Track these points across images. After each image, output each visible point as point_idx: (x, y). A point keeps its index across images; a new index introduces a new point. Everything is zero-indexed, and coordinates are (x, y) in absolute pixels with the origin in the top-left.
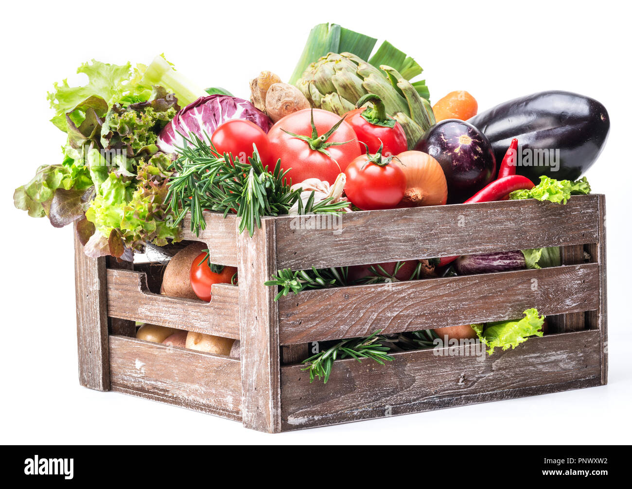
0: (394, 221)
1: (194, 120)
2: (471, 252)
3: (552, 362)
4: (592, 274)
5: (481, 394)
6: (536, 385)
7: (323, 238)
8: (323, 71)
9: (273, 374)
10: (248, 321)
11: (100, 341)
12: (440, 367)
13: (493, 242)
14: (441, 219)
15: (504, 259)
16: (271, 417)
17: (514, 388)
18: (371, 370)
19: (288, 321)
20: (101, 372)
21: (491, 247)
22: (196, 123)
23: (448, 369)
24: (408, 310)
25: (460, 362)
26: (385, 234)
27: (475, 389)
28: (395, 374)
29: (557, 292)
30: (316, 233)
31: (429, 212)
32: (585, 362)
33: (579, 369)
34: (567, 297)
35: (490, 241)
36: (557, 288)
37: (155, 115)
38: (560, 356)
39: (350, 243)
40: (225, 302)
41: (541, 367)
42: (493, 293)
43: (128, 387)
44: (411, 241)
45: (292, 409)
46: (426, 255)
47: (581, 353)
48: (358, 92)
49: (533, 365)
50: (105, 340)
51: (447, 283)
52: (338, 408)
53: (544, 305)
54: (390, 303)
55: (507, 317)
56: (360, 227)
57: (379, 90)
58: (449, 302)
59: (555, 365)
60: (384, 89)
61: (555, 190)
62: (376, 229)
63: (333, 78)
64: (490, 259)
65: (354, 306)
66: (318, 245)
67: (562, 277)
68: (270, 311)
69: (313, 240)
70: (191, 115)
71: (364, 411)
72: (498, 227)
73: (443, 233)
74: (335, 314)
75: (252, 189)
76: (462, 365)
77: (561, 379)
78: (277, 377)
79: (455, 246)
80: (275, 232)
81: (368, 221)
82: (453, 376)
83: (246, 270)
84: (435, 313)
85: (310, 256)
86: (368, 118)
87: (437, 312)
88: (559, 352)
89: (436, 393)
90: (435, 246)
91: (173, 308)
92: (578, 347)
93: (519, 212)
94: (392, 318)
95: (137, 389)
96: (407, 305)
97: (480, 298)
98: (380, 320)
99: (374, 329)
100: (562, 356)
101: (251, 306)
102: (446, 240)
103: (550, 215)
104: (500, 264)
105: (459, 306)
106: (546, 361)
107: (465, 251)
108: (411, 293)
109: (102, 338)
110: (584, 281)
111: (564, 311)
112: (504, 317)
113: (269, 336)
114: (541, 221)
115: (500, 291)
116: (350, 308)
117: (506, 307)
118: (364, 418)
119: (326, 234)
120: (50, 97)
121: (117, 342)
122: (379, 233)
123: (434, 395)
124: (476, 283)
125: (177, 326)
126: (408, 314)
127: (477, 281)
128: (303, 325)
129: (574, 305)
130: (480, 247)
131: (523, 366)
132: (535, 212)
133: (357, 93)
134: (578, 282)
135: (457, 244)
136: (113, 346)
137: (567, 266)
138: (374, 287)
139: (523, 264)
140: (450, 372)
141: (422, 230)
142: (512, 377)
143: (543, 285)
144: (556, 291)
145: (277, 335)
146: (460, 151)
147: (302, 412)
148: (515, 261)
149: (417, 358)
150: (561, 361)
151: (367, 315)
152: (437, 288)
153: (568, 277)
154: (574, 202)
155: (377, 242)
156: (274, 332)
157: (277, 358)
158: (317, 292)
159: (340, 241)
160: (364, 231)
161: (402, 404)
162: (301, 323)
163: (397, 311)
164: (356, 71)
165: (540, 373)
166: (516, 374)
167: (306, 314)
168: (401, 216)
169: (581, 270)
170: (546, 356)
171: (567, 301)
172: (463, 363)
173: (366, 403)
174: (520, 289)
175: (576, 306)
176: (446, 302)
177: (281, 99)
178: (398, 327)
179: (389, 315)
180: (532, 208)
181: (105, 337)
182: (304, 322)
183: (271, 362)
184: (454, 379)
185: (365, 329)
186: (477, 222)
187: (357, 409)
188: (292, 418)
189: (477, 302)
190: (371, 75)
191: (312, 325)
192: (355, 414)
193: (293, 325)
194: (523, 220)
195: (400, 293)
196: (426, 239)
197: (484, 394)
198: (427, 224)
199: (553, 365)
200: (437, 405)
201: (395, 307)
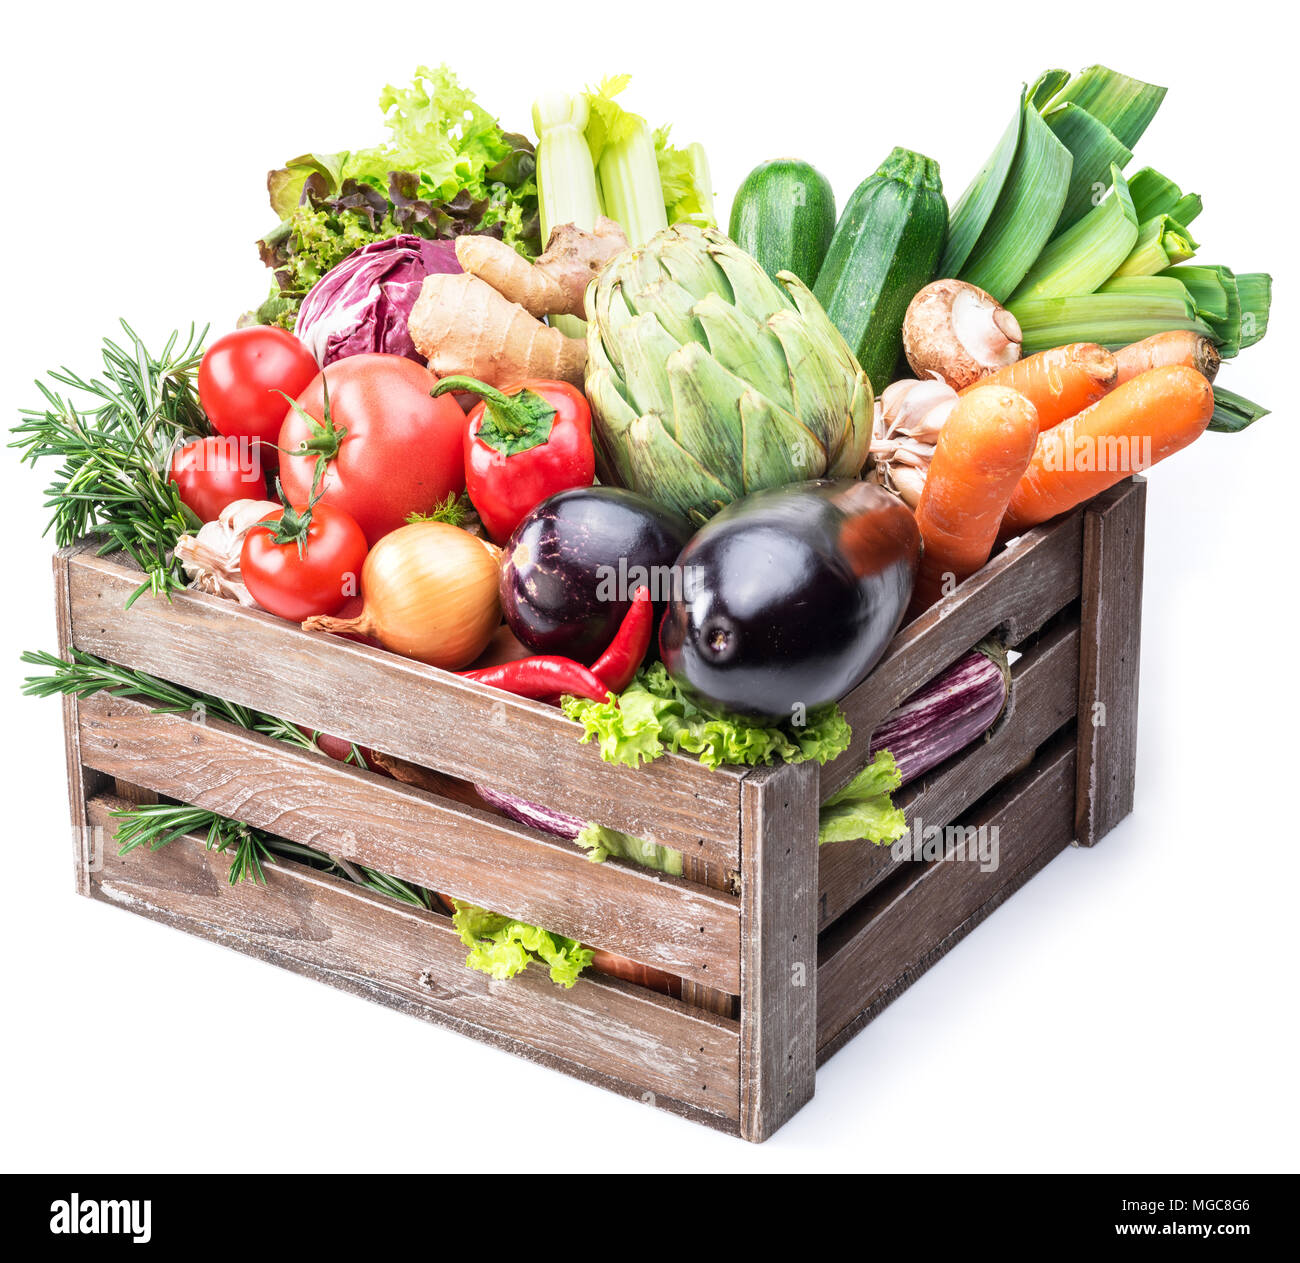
0: (284, 651)
3: (623, 1042)
4: (723, 924)
5: (466, 1022)
12: (377, 936)
13: (488, 770)
14: (379, 685)
17: (536, 1045)
19: (94, 733)
23: (397, 947)
24: (313, 812)
25: (421, 948)
27: (455, 1008)
28: (291, 905)
29: (637, 922)
30: (139, 612)
32: (702, 1079)
33: (687, 1084)
34: (661, 941)
36: (635, 913)
38: (641, 1040)
39: (199, 655)
41: (597, 1038)
42: (489, 861)
44: (317, 698)
45: (108, 872)
46: (346, 735)
49: (577, 1025)
52: (187, 909)
53: (603, 931)
54: (278, 785)
55: (520, 915)
56: (217, 635)
58: (395, 835)
62: (249, 651)
65: (211, 761)
69: (132, 621)
71: (234, 938)
72: (502, 746)
73: (384, 711)
74: (175, 759)
76: (425, 954)
80: (66, 582)
81: (235, 631)
82: (406, 963)
85: (132, 646)
88: (637, 1031)
90: (364, 727)
92: (684, 1043)
93: (548, 737)
94: (282, 812)
96: (313, 804)
97: (462, 858)
98: (259, 805)
99: (249, 814)
100: (648, 1042)
102: (388, 726)
105: (417, 851)
106: (609, 1034)
108: (320, 787)
110: (702, 930)
111: (652, 963)
112: (511, 913)
114: (600, 776)
115: (503, 863)
116: (203, 761)
117: (518, 897)
122: (255, 659)
124: (452, 827)
126: (314, 820)
127: (455, 825)
128: (119, 751)
129: (676, 962)
130: (461, 768)
131: (557, 1018)
134: (688, 925)
137: (666, 884)
138: (247, 746)
144: (633, 919)
145: (76, 747)
147: (125, 886)
149: (333, 899)
150: (643, 1049)
151: (234, 786)
152: (371, 801)
153: (662, 905)
154: (679, 771)
157: (79, 783)
160: (226, 646)
162: (114, 746)
163: (291, 805)
165: (595, 1049)
167: (126, 735)
168: (298, 649)
169: (694, 905)
170: (609, 1025)
171: (659, 948)
172: (427, 951)
174: (548, 879)
178: (294, 831)
179: (276, 804)
182: (122, 748)
184: (408, 969)
185: (231, 808)
187: (222, 929)
191: (135, 759)
192: (219, 934)
193: (104, 744)
194: (557, 756)
195: (294, 775)
196: (348, 706)
197: (472, 1025)
198: (348, 681)
199: (624, 1047)
200: (374, 996)
201: (288, 796)
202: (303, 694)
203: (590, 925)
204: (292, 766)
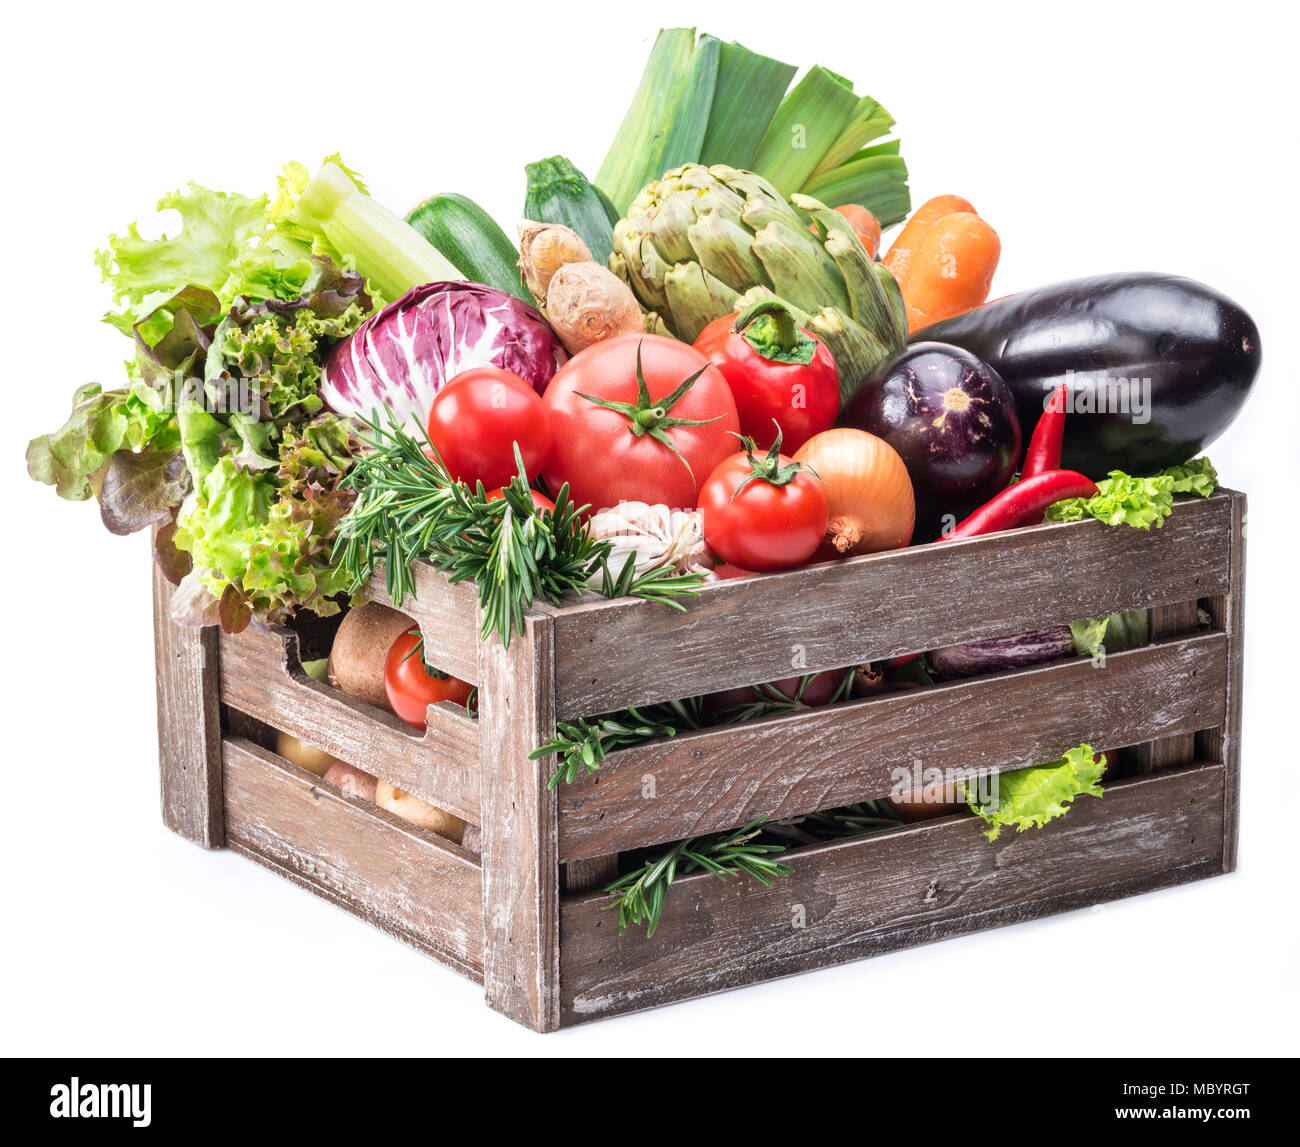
0: (801, 596)
1: (397, 348)
2: (958, 641)
3: (1121, 839)
4: (1212, 656)
5: (971, 914)
6: (1085, 887)
7: (652, 645)
8: (671, 214)
9: (546, 919)
10: (496, 805)
11: (204, 751)
12: (886, 873)
13: (1005, 616)
14: (899, 581)
15: (1029, 643)
16: (540, 1001)
17: (1040, 897)
18: (744, 891)
19: (577, 814)
20: (206, 812)
21: (1000, 626)
22: (400, 356)
23: (904, 874)
24: (824, 768)
25: (931, 858)
26: (781, 623)
27: (960, 908)
28: (793, 895)
29: (1137, 701)
31: (874, 571)
32: (1191, 832)
33: (1178, 848)
34: (1158, 708)
35: (999, 614)
36: (1136, 692)
37: (318, 327)
38: (1138, 826)
39: (707, 650)
40: (452, 746)
41: (1097, 850)
42: (1003, 716)
43: (261, 852)
44: (834, 632)
45: (582, 982)
46: (864, 656)
47: (1183, 814)
48: (742, 264)
49: (1082, 849)
50: (215, 748)
51: (908, 706)
52: (676, 971)
53: (1108, 729)
54: (788, 757)
55: (1030, 760)
56: (727, 616)
57: (787, 259)
58: (909, 743)
59: (1126, 845)
60: (797, 258)
61: (1139, 501)
62: (761, 617)
63: (691, 230)
64: (999, 646)
65: (714, 772)
66: (642, 659)
67: (1150, 669)
68: (541, 801)
69: (630, 651)
70: (390, 335)
71: (728, 973)
72: (1018, 584)
73: (902, 609)
74: (674, 791)
75: (509, 554)
76: (933, 864)
77: (1140, 871)
78: (553, 925)
79: (926, 632)
80: (552, 644)
81: (745, 602)
82: (913, 887)
83: (495, 707)
84: (880, 769)
85: (624, 684)
86: (758, 342)
87: (885, 767)
88: (1136, 819)
89: (877, 923)
90: (883, 637)
91: (350, 725)
92: (1177, 803)
93: (1062, 549)
94: (792, 786)
95: (279, 861)
96: (823, 759)
97: (976, 730)
98: (766, 794)
99: (753, 812)
100: (1143, 824)
101: (504, 779)
102: (907, 622)
103: (1128, 549)
104: (1020, 653)
105: (931, 749)
106: (1109, 839)
107: (946, 641)
108: (832, 735)
109: (208, 747)
110: (1194, 673)
111: (1149, 737)
112: (1023, 762)
113: (537, 847)
114: (1109, 562)
115: (1017, 712)
116: (705, 777)
117: (1029, 740)
118: (728, 986)
119: (657, 637)
120: (102, 260)
121: (238, 756)
122: (768, 622)
123: (873, 927)
124: (968, 701)
125: (358, 763)
126: (825, 776)
127: (970, 696)
128: (607, 820)
129: (1172, 722)
130: (978, 629)
131: (1060, 853)
132: (1096, 547)
133: (740, 265)
134: (1182, 676)
135: (931, 627)
136: (230, 763)
137: (1161, 646)
138: (755, 730)
139: (1069, 648)
140: (907, 881)
141: (858, 607)
142: (1037, 876)
143: (1108, 690)
144: (1135, 699)
145: (554, 844)
146: (946, 425)
147: (602, 987)
148: (1050, 644)
149: (839, 858)
150: (1139, 835)
151: (740, 787)
152: (885, 719)
153: (1161, 668)
154: (1179, 518)
155: (764, 641)
156: (548, 839)
157: (554, 889)
158: (636, 752)
159: (685, 647)
160: (736, 623)
161: (807, 951)
162: (602, 816)
163: (802, 773)
164: (739, 215)
165: (1097, 863)
166: (1046, 870)
167: (614, 797)
168: (814, 585)
169: (1190, 651)
170: (1110, 829)
171: (1158, 715)
172: (936, 859)
173: (732, 957)
174: (1059, 702)
175: (1175, 724)
176: (902, 744)
177: (579, 304)
178: (802, 803)
179: (785, 782)
180: (1090, 539)
181: (214, 744)
182: (610, 814)
183: (540, 898)
184: (916, 892)
185: (734, 815)
186: (973, 579)
187: (715, 971)
188: (582, 1001)
189: (969, 737)
190: (771, 225)
191: (625, 819)
192: (711, 980)
193: (588, 822)
194: (1069, 564)
195: (808, 735)
196: (865, 623)
197: (978, 915)
198: (867, 595)
199: (1123, 844)
200: (879, 946)
201: (798, 764)
202: (819, 635)
203: (1096, 731)
204: (803, 727)
